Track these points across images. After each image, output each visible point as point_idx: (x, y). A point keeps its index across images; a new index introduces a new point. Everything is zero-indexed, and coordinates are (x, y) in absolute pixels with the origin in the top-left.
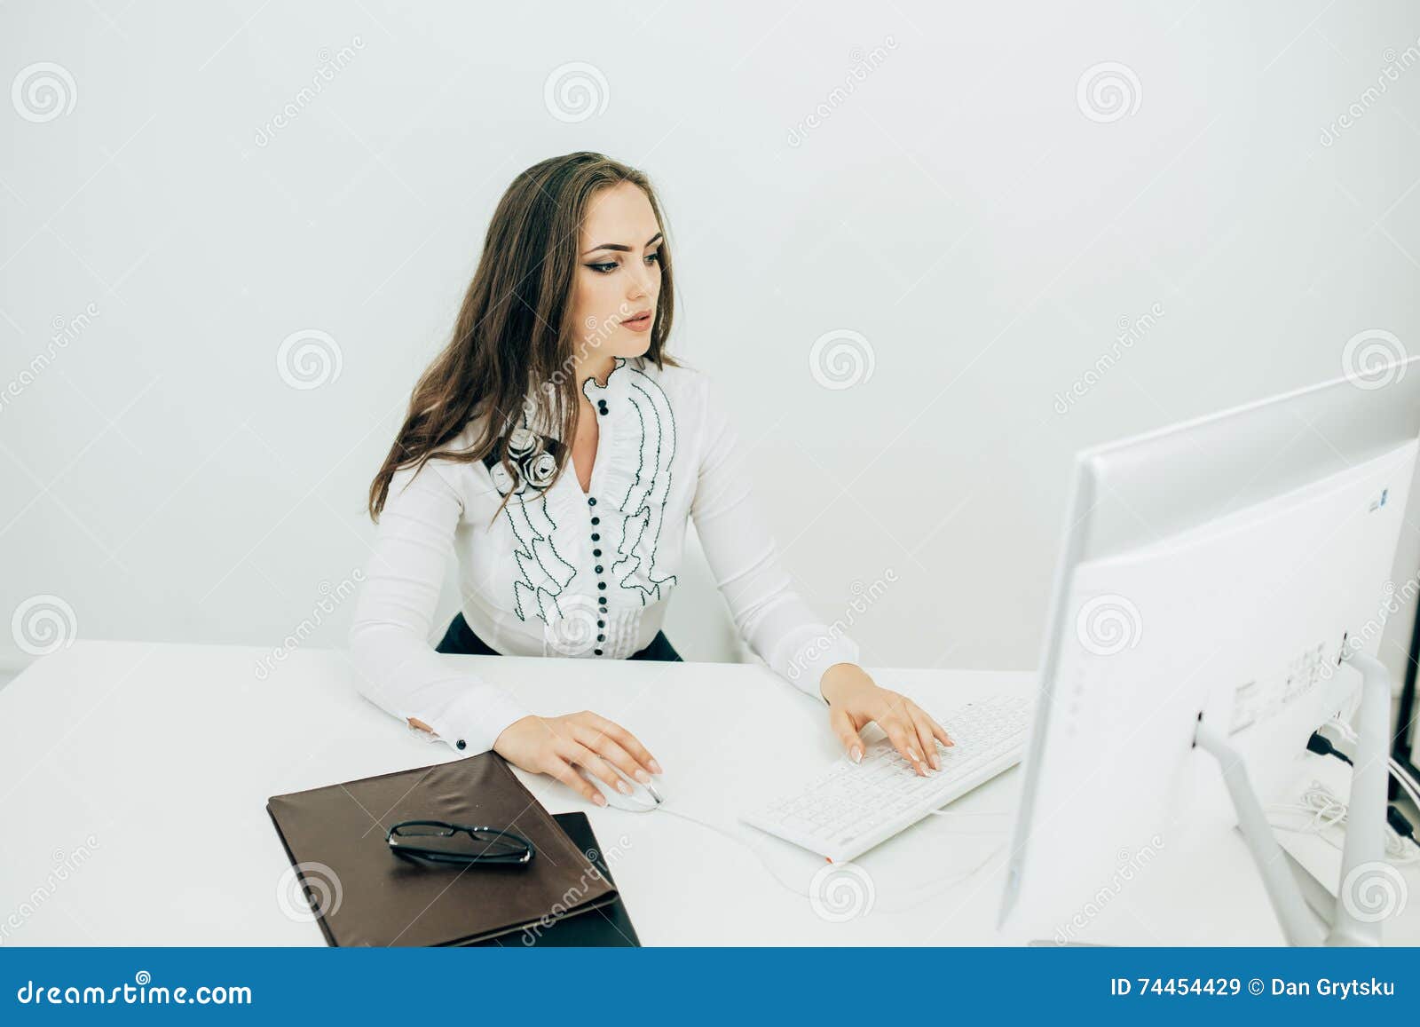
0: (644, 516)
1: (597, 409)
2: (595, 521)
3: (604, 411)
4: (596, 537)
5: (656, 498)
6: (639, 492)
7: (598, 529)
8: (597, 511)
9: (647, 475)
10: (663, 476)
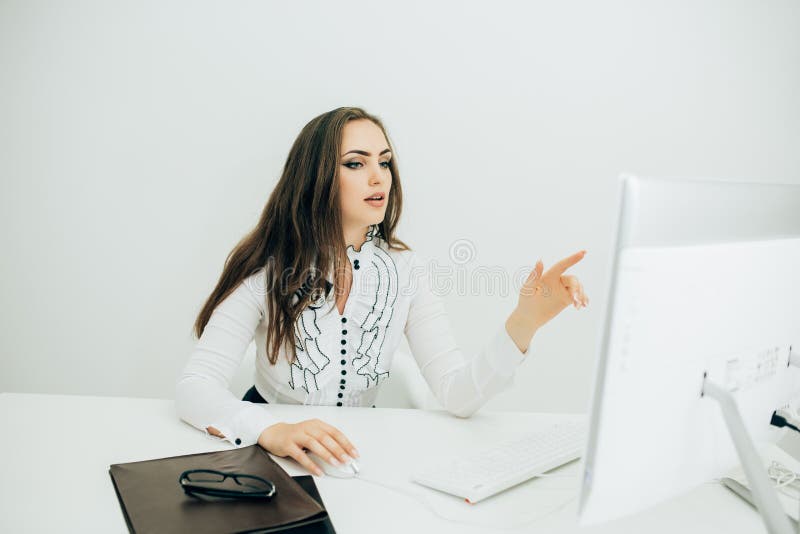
0: (375, 332)
1: (353, 265)
2: (345, 332)
3: (357, 267)
4: (344, 342)
5: (382, 323)
6: (373, 318)
7: (346, 337)
8: (346, 326)
9: (379, 308)
10: (388, 309)
